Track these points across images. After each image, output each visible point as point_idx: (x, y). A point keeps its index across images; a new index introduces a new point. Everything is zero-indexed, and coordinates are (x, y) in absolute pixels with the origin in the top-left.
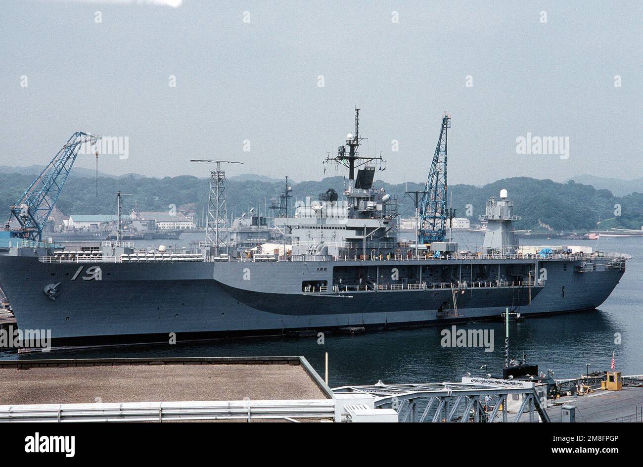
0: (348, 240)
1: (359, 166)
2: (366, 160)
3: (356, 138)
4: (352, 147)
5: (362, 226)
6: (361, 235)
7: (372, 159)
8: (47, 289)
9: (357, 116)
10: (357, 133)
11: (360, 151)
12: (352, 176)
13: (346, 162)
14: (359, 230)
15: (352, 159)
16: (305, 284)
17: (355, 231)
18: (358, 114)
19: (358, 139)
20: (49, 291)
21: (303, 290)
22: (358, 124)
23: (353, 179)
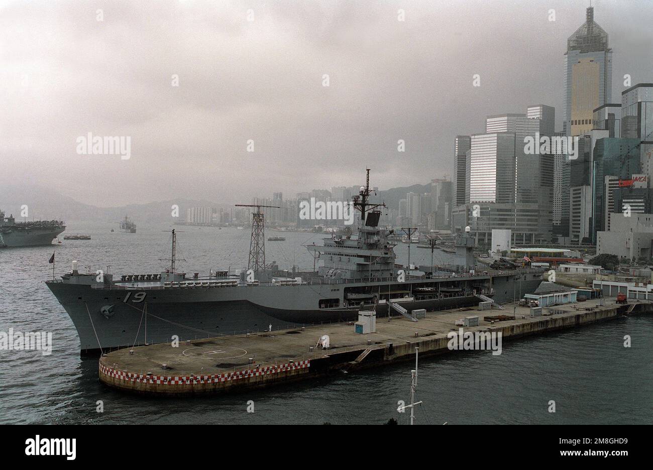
0: (358, 264)
1: (369, 210)
2: (373, 206)
3: (367, 190)
4: (364, 196)
5: (369, 255)
6: (367, 262)
7: (378, 205)
8: (102, 310)
9: (368, 175)
10: (368, 186)
11: (369, 200)
12: (363, 218)
13: (359, 207)
14: (367, 258)
15: (363, 205)
16: (321, 302)
17: (363, 259)
18: (368, 173)
19: (368, 191)
20: (104, 311)
21: (320, 307)
22: (368, 180)
23: (364, 219)
